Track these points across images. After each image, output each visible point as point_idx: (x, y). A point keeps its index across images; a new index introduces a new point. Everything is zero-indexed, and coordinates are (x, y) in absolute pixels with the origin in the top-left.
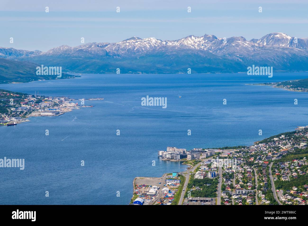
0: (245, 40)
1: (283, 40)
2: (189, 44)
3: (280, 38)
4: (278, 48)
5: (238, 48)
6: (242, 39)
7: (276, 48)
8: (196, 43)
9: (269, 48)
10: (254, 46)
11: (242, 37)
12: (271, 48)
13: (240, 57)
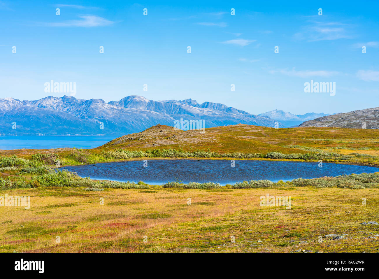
0: (104, 102)
1: (142, 103)
2: (48, 105)
3: (138, 101)
4: (136, 111)
5: (97, 111)
6: (101, 101)
7: (134, 111)
8: (55, 104)
9: (127, 111)
10: (113, 108)
11: (101, 100)
12: (129, 111)
13: (99, 119)
